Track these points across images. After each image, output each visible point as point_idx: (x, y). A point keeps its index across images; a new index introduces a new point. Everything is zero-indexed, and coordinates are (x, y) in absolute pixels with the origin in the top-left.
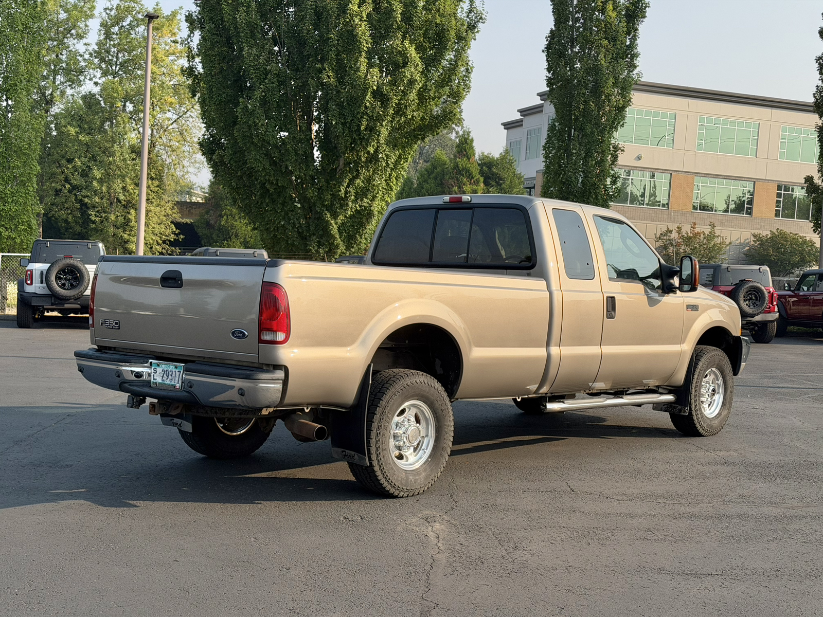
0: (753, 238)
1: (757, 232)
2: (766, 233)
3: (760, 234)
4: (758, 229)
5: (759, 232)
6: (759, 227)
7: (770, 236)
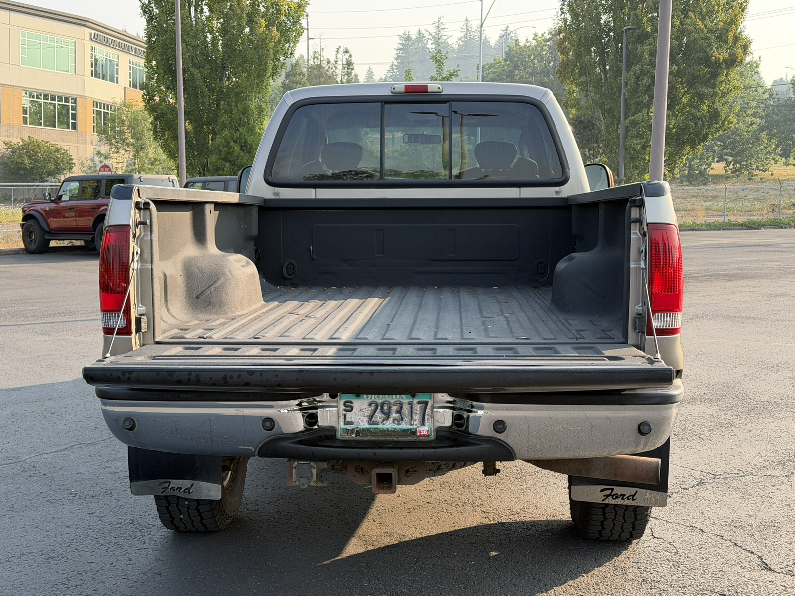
0: (4, 146)
1: (8, 139)
2: (16, 141)
3: (11, 142)
4: (9, 136)
5: (10, 139)
6: (9, 134)
7: (21, 143)
